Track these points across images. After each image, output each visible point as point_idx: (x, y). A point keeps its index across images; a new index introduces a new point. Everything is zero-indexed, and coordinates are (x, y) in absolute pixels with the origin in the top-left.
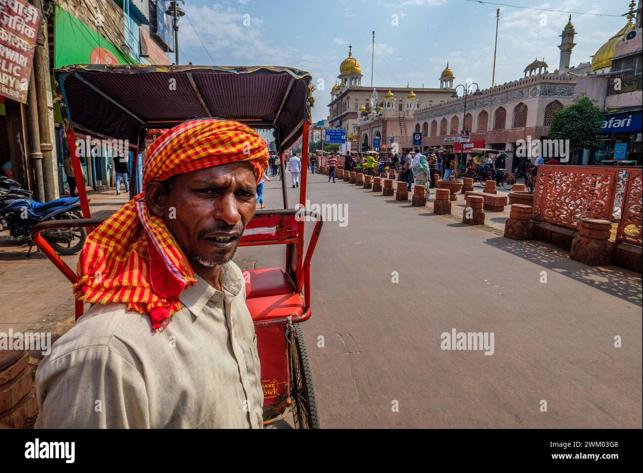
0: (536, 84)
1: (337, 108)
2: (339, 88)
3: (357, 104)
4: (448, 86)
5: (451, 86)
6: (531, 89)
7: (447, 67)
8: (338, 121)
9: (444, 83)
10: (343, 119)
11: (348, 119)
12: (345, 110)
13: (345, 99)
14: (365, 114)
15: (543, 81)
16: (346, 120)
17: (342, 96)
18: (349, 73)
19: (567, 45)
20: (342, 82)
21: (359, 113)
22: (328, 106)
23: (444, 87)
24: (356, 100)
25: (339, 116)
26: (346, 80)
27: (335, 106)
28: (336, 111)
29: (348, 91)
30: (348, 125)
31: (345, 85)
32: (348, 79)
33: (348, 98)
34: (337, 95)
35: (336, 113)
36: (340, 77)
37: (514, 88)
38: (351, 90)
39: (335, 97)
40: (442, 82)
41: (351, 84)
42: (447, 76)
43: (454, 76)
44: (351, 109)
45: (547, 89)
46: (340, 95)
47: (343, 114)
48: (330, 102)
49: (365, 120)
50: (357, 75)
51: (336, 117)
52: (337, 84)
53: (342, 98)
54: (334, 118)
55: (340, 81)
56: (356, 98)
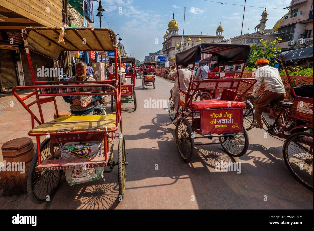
0: (245, 38)
1: (167, 45)
2: (168, 35)
3: (176, 43)
4: (220, 35)
5: (221, 34)
6: (243, 40)
7: (220, 25)
8: (167, 51)
9: (218, 33)
10: (169, 50)
11: (171, 50)
12: (170, 46)
13: (170, 40)
14: (178, 48)
15: (248, 37)
16: (170, 51)
17: (169, 39)
18: (172, 28)
19: (264, 20)
20: (169, 32)
21: (176, 48)
22: (162, 44)
23: (218, 35)
24: (175, 41)
25: (167, 49)
26: (171, 31)
27: (166, 44)
28: (166, 46)
29: (172, 37)
30: (171, 53)
31: (170, 34)
32: (172, 31)
33: (172, 40)
34: (166, 39)
35: (166, 47)
36: (168, 30)
37: (237, 39)
38: (173, 37)
39: (166, 40)
40: (217, 32)
41: (173, 33)
42: (220, 30)
43: (223, 30)
44: (173, 45)
45: (249, 40)
46: (168, 39)
47: (169, 48)
48: (163, 42)
49: (178, 51)
50: (176, 29)
51: (166, 49)
52: (167, 33)
53: (169, 40)
54: (165, 50)
55: (168, 32)
56: (176, 40)
